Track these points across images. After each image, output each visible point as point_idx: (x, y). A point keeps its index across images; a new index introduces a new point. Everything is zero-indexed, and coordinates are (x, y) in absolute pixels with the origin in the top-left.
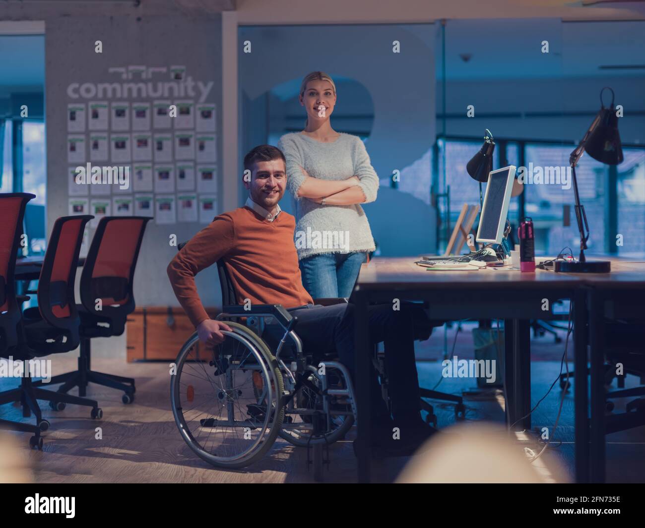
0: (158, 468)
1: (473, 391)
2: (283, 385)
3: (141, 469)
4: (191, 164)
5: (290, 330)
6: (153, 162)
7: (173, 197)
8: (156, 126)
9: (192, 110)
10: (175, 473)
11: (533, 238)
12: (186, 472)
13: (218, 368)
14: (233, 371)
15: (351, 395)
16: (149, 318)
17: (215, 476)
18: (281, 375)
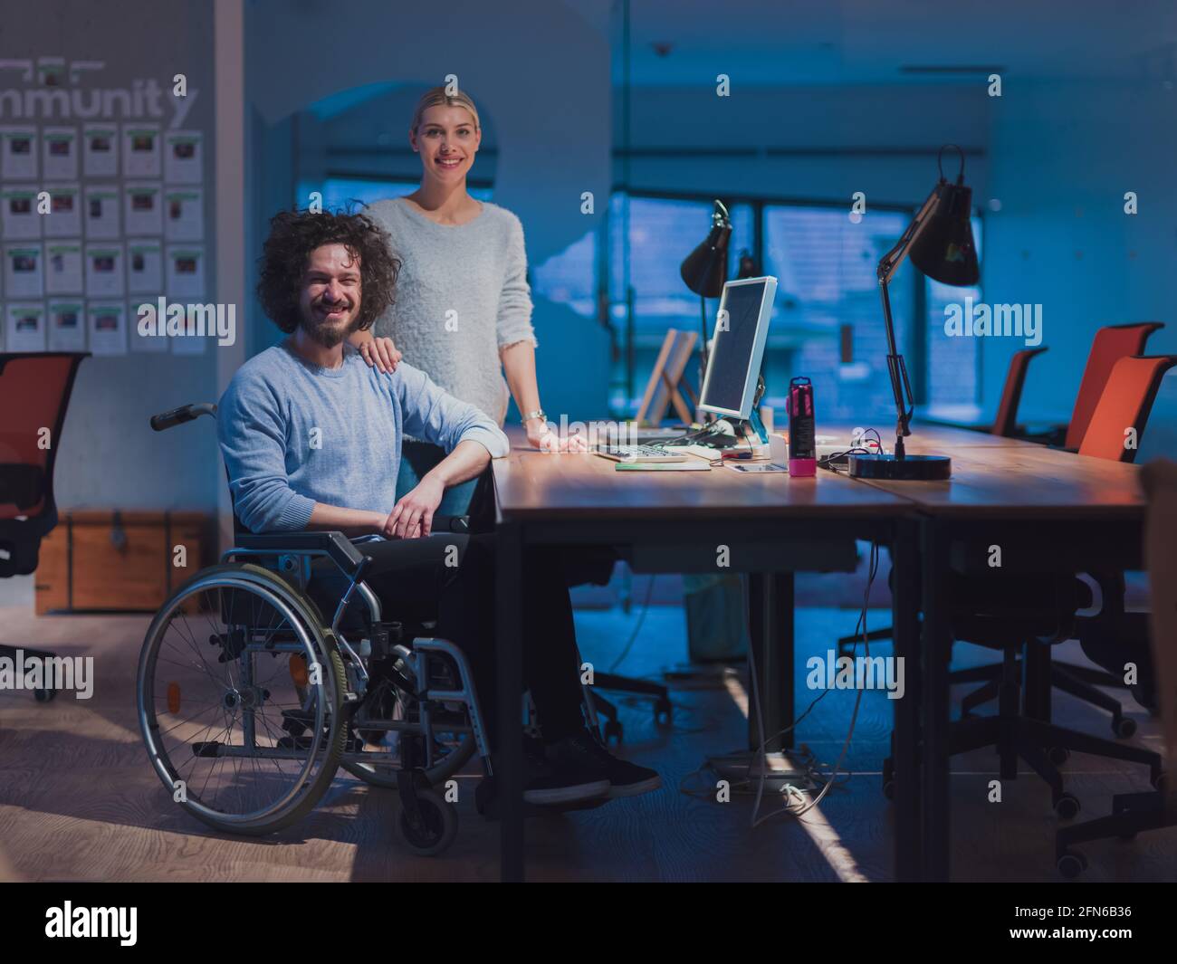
0: (115, 836)
1: (685, 670)
2: (345, 683)
3: (82, 839)
4: (157, 244)
5: (358, 582)
6: (85, 241)
7: (121, 305)
8: (89, 172)
9: (156, 142)
10: (147, 846)
11: (812, 415)
12: (168, 843)
13: (225, 649)
14: (253, 654)
15: (472, 702)
16: (77, 532)
17: (222, 851)
18: (341, 663)
